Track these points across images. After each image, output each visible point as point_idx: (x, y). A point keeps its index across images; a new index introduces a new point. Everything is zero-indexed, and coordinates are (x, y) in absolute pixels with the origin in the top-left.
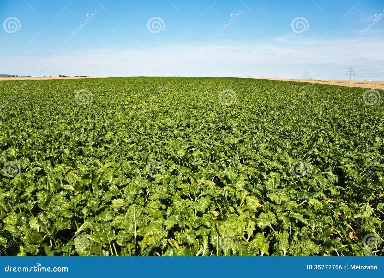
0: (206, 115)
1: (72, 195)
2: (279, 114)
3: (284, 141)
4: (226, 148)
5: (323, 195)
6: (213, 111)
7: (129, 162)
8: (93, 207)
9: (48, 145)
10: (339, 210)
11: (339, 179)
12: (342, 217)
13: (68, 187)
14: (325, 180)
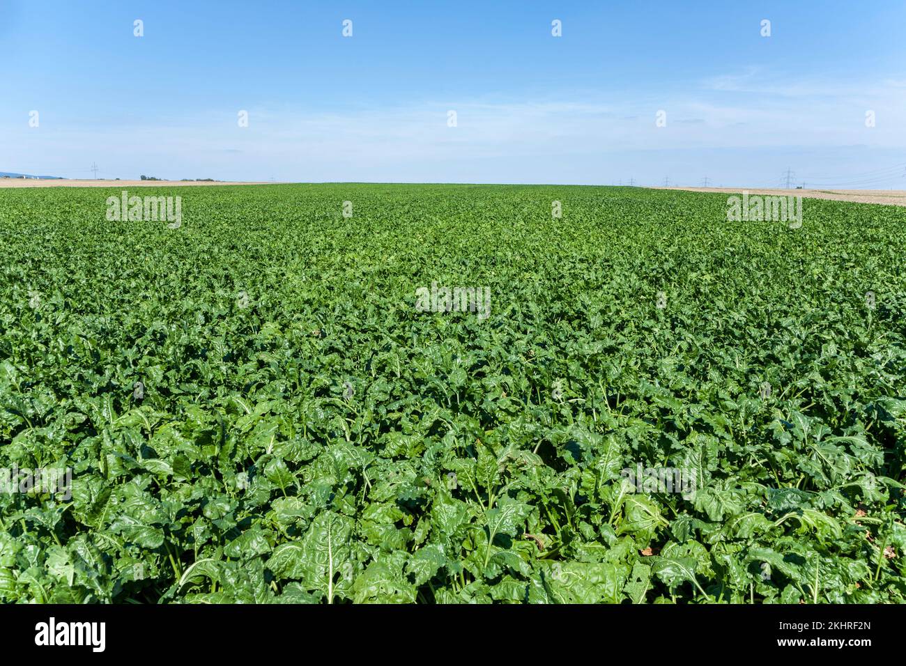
0: (521, 281)
1: (167, 488)
2: (713, 279)
3: (727, 350)
4: (573, 368)
5: (840, 499)
6: (536, 272)
7: (319, 401)
8: (221, 517)
9: (106, 354)
10: (888, 542)
11: (887, 458)
12: (897, 563)
13: (156, 465)
14: (846, 457)
